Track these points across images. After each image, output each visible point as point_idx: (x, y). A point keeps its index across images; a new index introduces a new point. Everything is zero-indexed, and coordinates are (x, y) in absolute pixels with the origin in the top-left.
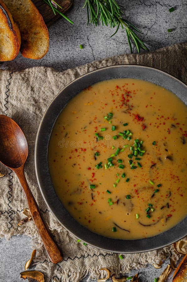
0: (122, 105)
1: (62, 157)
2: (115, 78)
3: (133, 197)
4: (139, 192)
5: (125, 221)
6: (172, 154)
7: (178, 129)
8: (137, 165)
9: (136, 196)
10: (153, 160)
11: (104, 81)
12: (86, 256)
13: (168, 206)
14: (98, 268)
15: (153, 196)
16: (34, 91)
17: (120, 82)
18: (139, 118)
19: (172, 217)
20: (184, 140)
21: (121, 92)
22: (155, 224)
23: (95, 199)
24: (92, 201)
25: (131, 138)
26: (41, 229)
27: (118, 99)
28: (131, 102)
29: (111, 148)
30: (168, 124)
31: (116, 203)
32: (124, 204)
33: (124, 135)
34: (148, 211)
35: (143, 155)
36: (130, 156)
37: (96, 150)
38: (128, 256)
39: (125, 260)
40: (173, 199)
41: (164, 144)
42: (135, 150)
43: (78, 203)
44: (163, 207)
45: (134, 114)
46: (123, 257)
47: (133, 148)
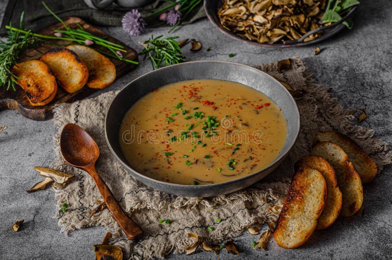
0: (191, 97)
2: (181, 81)
3: (212, 157)
4: (218, 152)
5: (207, 175)
6: (247, 122)
7: (250, 105)
9: (215, 155)
11: (171, 84)
12: (170, 232)
13: (251, 158)
14: (185, 241)
15: (234, 153)
16: (103, 107)
17: (187, 83)
18: (208, 103)
19: (257, 166)
20: (257, 112)
21: (188, 90)
22: (239, 174)
23: (172, 163)
24: (168, 165)
25: (203, 117)
26: (117, 211)
27: (187, 94)
28: (199, 94)
29: (184, 126)
30: (239, 103)
31: (194, 163)
32: (204, 163)
33: (195, 115)
34: (231, 164)
35: (217, 126)
36: (204, 129)
37: (169, 128)
38: (219, 227)
39: (216, 230)
40: (255, 153)
41: (238, 117)
42: (209, 124)
43: (154, 168)
44: (246, 160)
45: (203, 101)
46: (213, 229)
47: (206, 123)
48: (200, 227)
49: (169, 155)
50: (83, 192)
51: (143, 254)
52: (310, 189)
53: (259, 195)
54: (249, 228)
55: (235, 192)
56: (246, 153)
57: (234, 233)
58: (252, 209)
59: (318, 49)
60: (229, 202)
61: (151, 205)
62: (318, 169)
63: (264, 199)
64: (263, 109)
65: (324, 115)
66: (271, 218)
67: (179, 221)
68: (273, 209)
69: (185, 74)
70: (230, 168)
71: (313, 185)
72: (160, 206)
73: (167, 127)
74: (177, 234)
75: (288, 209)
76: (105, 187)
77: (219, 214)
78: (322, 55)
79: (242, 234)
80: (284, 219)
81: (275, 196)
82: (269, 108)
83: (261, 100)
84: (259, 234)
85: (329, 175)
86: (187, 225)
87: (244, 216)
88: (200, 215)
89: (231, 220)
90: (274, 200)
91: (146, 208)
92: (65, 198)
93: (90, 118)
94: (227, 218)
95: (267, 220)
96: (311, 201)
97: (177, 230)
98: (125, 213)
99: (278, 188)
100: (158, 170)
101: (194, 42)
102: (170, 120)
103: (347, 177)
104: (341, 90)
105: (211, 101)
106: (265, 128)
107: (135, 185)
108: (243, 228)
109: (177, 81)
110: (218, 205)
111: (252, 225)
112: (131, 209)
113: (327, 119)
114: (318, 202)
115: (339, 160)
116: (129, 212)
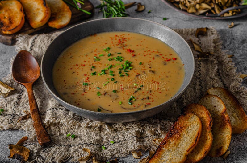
0: (118, 44)
1: (65, 68)
2: (115, 31)
3: (118, 92)
5: (109, 106)
6: (155, 70)
7: (161, 57)
8: (125, 74)
9: (121, 91)
10: (138, 73)
11: (107, 32)
12: (72, 145)
13: (148, 98)
14: (81, 153)
15: (136, 92)
17: (119, 34)
18: (130, 51)
19: (150, 105)
20: (165, 63)
21: (118, 38)
22: (135, 109)
23: (86, 92)
24: (83, 93)
25: (122, 60)
26: (37, 121)
27: (116, 41)
28: (125, 43)
29: (105, 65)
30: (153, 55)
31: (103, 94)
32: (111, 96)
33: (117, 58)
34: (131, 100)
35: (131, 69)
36: (120, 69)
37: (93, 65)
38: (110, 147)
39: (107, 150)
40: (152, 95)
41: (149, 65)
42: (125, 67)
43: (72, 93)
44: (144, 99)
45: (127, 49)
46: (106, 148)
47: (123, 66)
48: (96, 145)
49: (86, 85)
50: (19, 102)
51: (45, 158)
52: (188, 130)
53: (149, 128)
54: (133, 152)
55: (131, 122)
56: (145, 94)
57: (121, 154)
58: (141, 138)
59: (233, 24)
60: (125, 130)
61: (63, 121)
62: (198, 116)
63: (152, 131)
64: (171, 62)
65: (221, 75)
66: (153, 148)
67: (82, 138)
68: (157, 141)
69: (119, 26)
70: (129, 103)
71: (191, 127)
72: (70, 123)
73: (93, 64)
74: (77, 147)
75: (166, 143)
76: (34, 101)
77: (114, 138)
78: (235, 29)
79: (127, 157)
80: (161, 150)
81: (161, 131)
82: (175, 61)
83: (171, 55)
84: (140, 158)
85: (205, 122)
86: (87, 142)
87: (132, 143)
88: (100, 135)
89: (122, 144)
90: (159, 134)
91: (59, 123)
92: (4, 105)
93: (41, 48)
94: (120, 141)
95: (149, 149)
96: (185, 140)
97: (77, 144)
98: (43, 123)
99: (166, 125)
100: (73, 95)
101: (140, 5)
102: (96, 59)
103: (221, 126)
104: (241, 57)
105: (132, 49)
106: (167, 76)
107: (57, 104)
108: (129, 151)
109: (112, 31)
110: (116, 130)
111: (136, 151)
112: (48, 121)
113: (223, 78)
114: (191, 141)
115: (219, 111)
116: (47, 124)
